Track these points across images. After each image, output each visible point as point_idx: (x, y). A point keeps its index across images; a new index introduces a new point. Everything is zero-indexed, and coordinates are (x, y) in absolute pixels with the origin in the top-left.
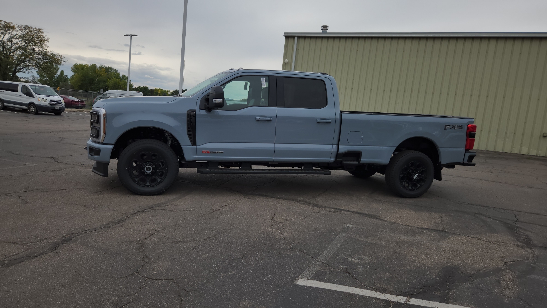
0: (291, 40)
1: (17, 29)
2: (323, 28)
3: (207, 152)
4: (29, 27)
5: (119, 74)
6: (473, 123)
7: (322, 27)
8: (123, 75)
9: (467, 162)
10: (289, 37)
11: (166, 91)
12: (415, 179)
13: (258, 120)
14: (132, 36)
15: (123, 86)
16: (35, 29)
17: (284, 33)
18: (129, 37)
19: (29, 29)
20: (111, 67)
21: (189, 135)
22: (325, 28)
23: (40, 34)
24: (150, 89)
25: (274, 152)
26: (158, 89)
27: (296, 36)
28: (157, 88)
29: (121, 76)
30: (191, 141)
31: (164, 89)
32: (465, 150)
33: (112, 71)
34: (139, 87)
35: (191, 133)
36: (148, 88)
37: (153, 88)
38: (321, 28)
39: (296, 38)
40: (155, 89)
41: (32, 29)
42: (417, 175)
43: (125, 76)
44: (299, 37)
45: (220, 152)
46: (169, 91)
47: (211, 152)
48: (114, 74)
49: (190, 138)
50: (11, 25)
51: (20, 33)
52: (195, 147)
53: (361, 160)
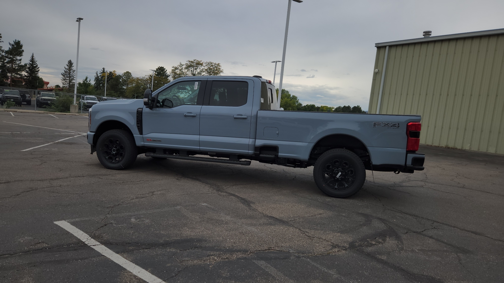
0: (382, 51)
1: (204, 65)
2: (424, 34)
3: (150, 140)
4: (211, 63)
5: (290, 95)
6: (420, 120)
7: (424, 32)
8: (293, 96)
9: (412, 165)
10: (380, 47)
11: (330, 108)
12: (338, 177)
13: (185, 116)
14: (277, 62)
15: (292, 104)
16: (215, 64)
17: (376, 44)
18: (275, 63)
19: (212, 64)
20: (284, 89)
21: (138, 127)
22: (427, 33)
23: (219, 67)
24: (316, 106)
25: (199, 143)
26: (324, 107)
27: (387, 46)
28: (323, 105)
29: (291, 96)
30: (139, 131)
31: (329, 106)
32: (407, 151)
33: (285, 92)
34: (308, 105)
35: (139, 125)
36: (315, 105)
37: (319, 105)
38: (422, 34)
39: (387, 48)
40: (321, 107)
41: (213, 64)
42: (340, 173)
43: (294, 96)
44: (391, 46)
45: (159, 141)
46: (333, 108)
47: (153, 140)
48: (286, 95)
49: (139, 129)
50: (201, 63)
51: (206, 68)
52: (142, 136)
53: (279, 154)
